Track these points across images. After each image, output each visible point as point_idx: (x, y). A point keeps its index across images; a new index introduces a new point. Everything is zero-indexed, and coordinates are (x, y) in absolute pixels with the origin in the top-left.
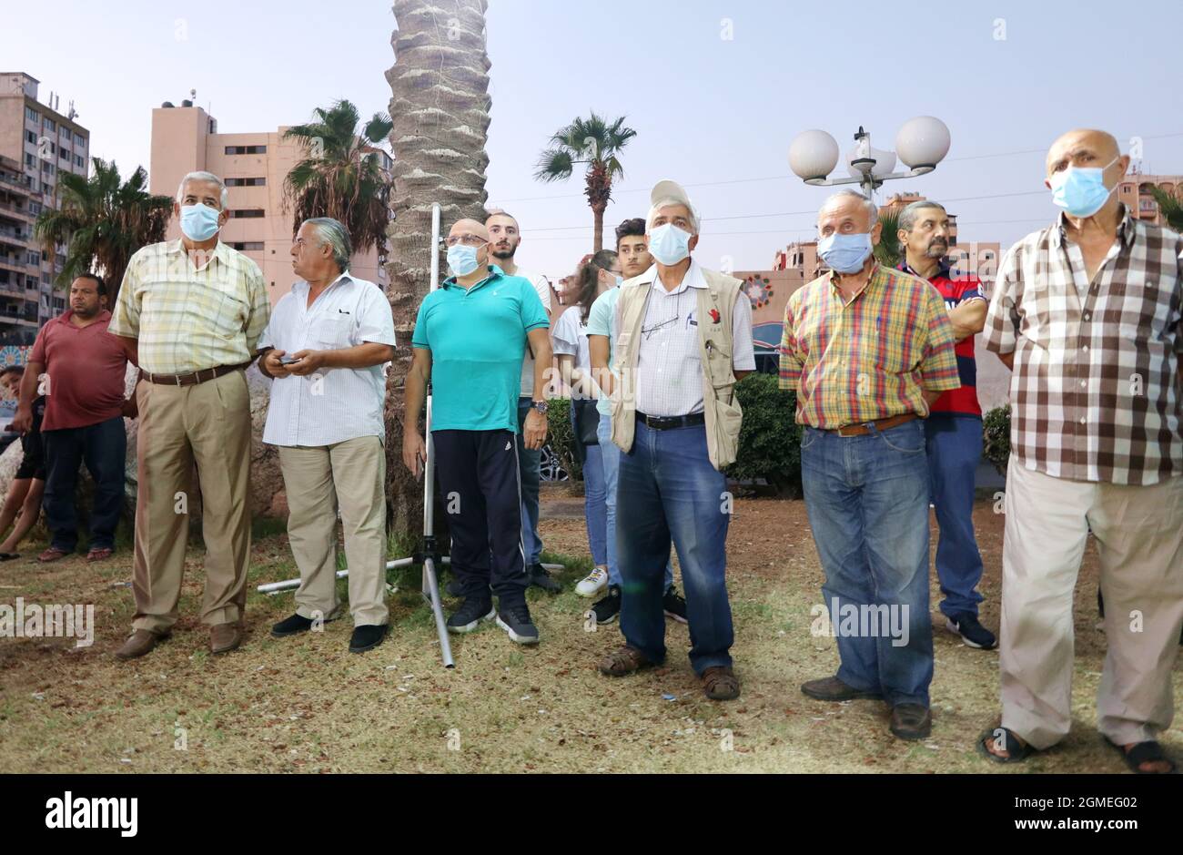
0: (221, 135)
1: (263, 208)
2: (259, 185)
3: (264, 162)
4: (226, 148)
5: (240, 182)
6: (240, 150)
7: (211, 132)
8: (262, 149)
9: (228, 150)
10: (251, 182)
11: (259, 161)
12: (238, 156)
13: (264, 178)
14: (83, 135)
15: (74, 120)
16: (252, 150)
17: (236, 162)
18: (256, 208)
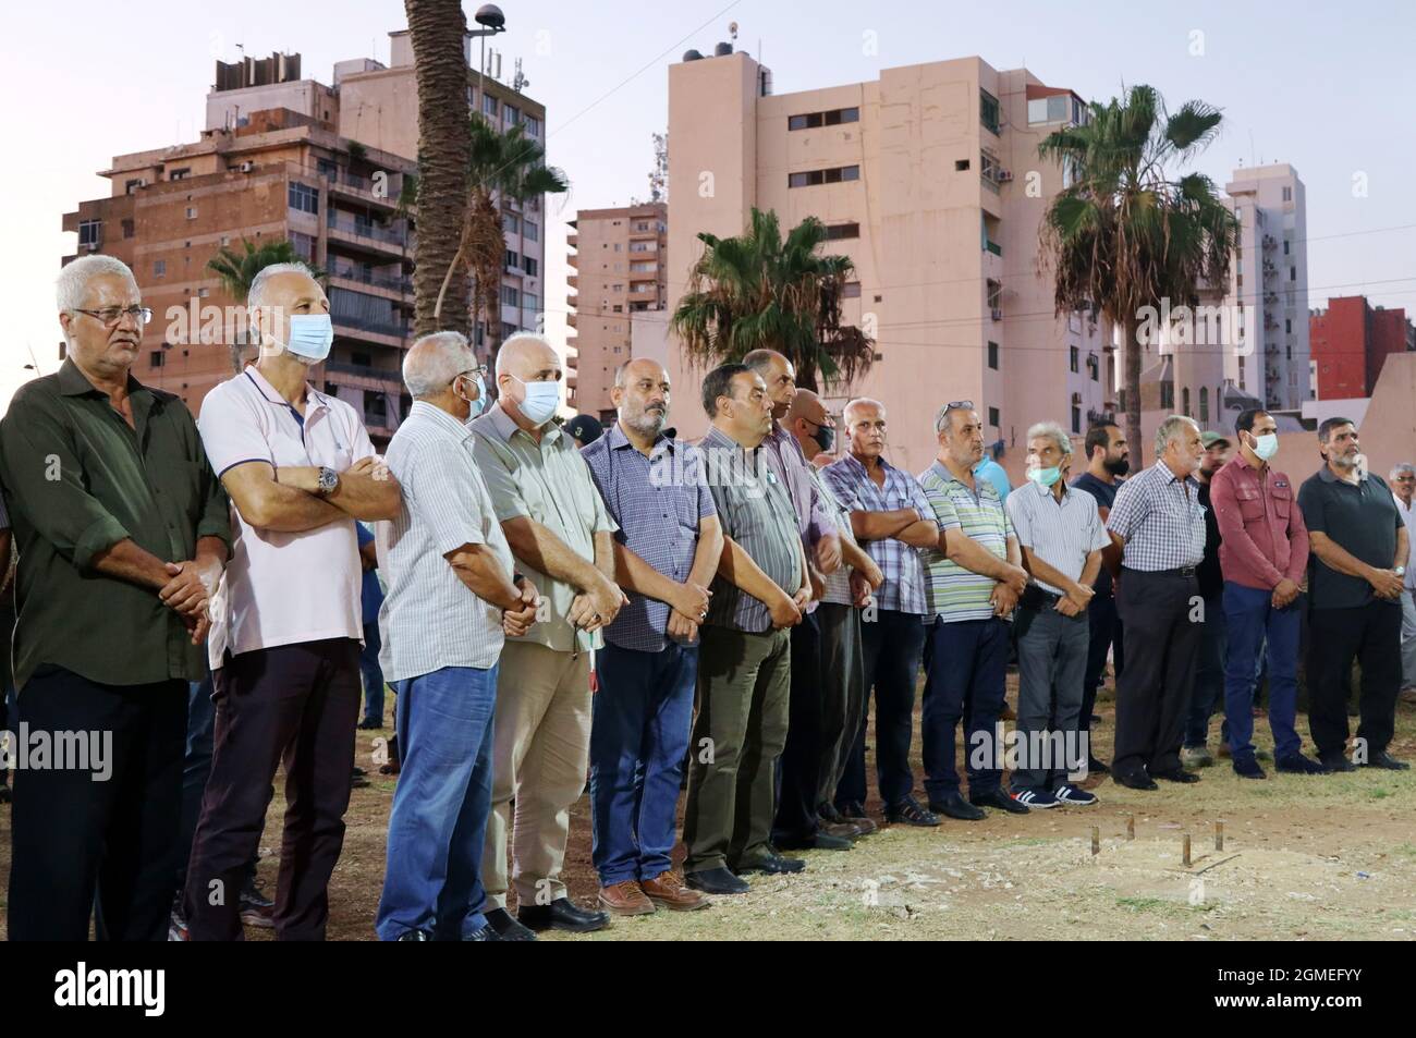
0: (782, 97)
1: (856, 221)
2: (845, 180)
3: (855, 137)
4: (790, 118)
5: (815, 178)
6: (814, 120)
7: (764, 94)
8: (851, 114)
9: (793, 123)
10: (834, 175)
11: (847, 136)
12: (811, 130)
13: (858, 166)
14: (536, 113)
15: (524, 91)
16: (834, 117)
17: (806, 142)
18: (845, 222)
